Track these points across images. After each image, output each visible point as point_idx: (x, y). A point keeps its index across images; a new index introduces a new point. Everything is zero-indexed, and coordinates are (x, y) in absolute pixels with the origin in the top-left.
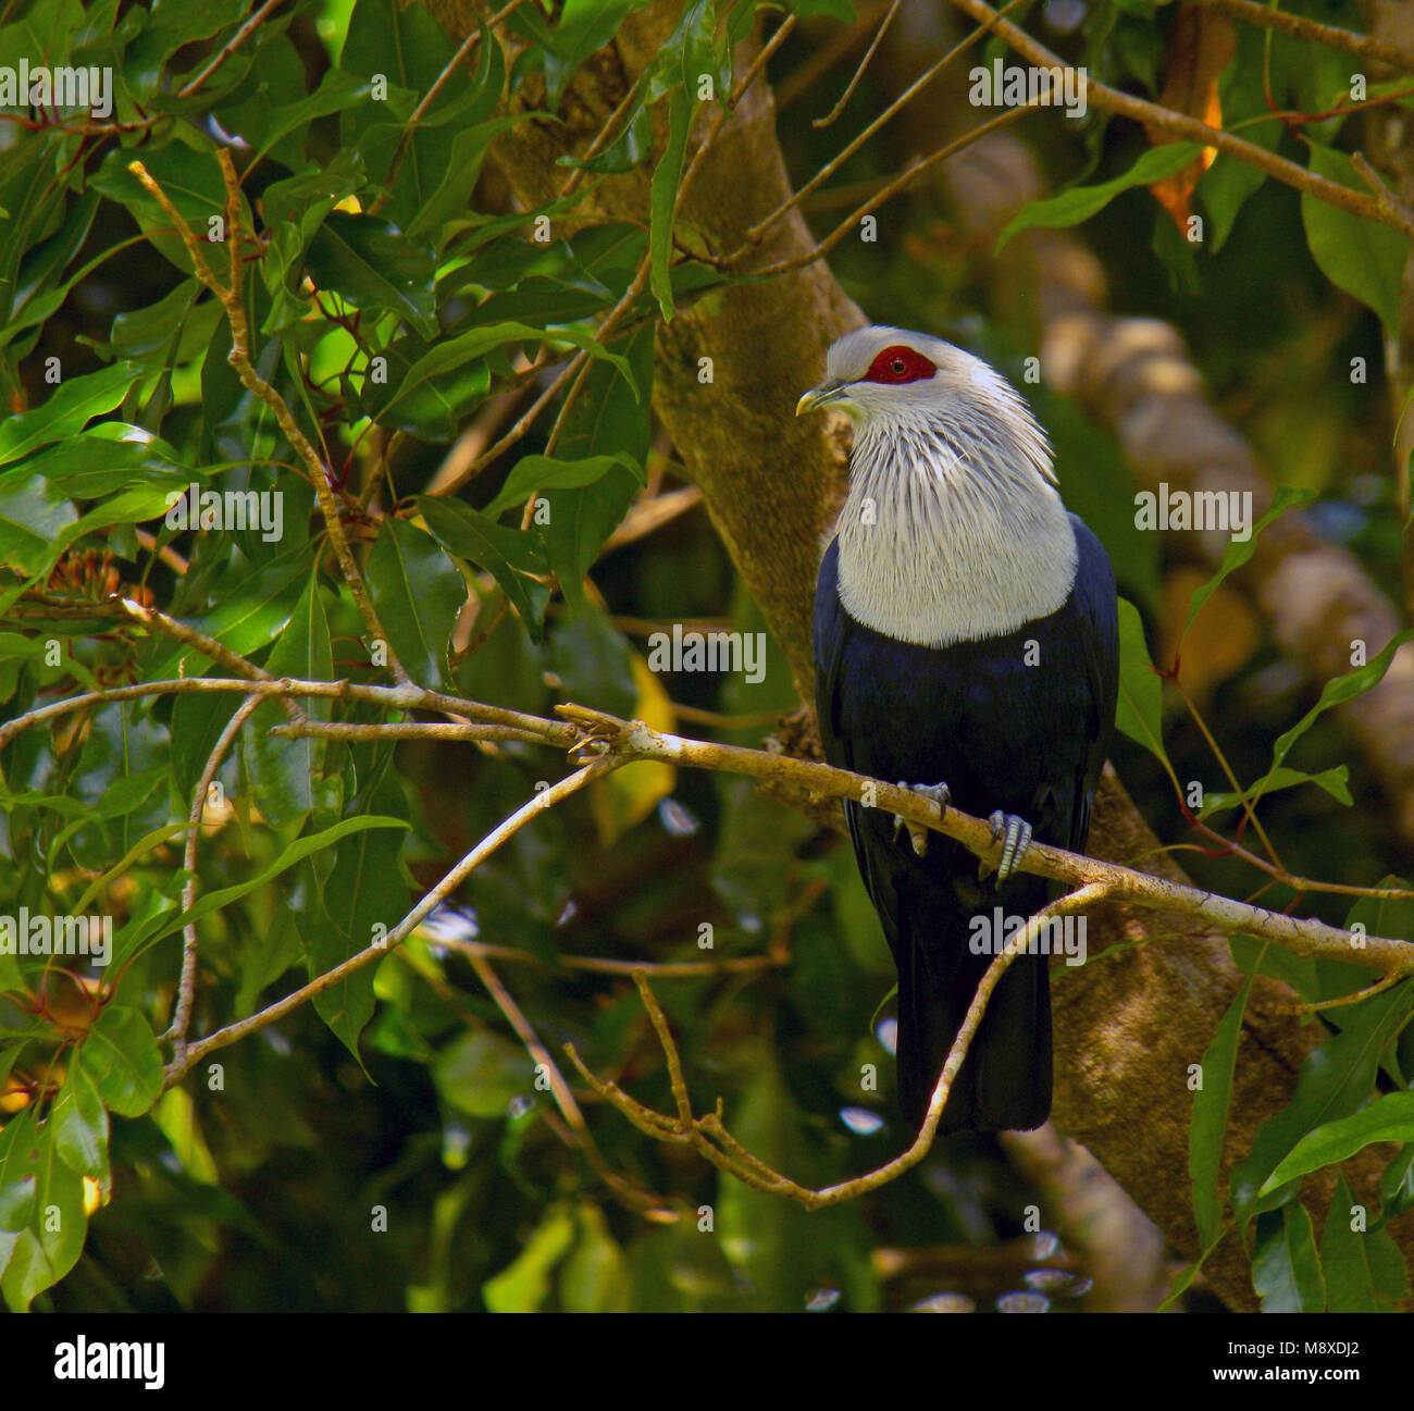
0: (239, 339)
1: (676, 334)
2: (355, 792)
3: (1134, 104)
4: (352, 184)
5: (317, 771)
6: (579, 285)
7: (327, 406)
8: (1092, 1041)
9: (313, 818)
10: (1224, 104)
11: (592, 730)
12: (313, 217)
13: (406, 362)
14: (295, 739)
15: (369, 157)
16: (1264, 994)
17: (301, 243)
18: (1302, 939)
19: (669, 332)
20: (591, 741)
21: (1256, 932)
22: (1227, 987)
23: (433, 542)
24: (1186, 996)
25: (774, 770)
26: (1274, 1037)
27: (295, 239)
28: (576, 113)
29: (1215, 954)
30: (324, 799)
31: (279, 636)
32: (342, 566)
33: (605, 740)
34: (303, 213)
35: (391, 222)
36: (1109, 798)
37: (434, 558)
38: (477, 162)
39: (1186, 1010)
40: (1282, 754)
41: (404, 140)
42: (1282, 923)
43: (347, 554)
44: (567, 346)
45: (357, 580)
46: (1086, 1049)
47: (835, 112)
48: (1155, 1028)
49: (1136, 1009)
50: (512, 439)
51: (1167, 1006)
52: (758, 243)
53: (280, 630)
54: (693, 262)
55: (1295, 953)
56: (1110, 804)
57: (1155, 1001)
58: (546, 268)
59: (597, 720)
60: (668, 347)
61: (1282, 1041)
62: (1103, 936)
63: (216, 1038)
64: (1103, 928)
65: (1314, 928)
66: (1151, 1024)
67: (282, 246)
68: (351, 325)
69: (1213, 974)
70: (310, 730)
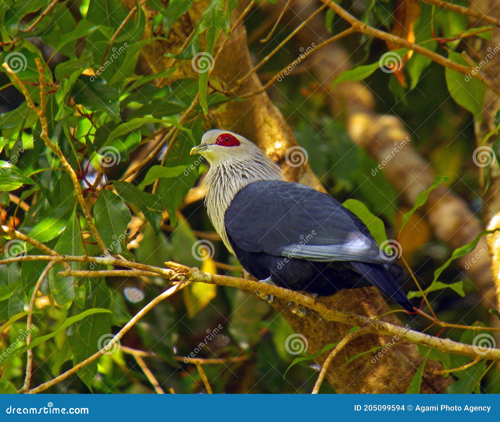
0: (44, 129)
1: (210, 118)
2: (90, 292)
3: (382, 34)
4: (88, 64)
5: (76, 284)
6: (174, 102)
7: (80, 147)
8: (365, 383)
9: (75, 302)
10: (416, 34)
11: (178, 271)
12: (74, 77)
13: (109, 130)
14: (67, 277)
15: (95, 54)
16: (429, 365)
17: (69, 86)
18: (443, 346)
19: (207, 118)
20: (178, 276)
21: (426, 343)
22: (415, 363)
23: (119, 199)
24: (400, 366)
25: (246, 285)
26: (433, 381)
27: (67, 85)
28: (172, 36)
29: (410, 350)
30: (78, 295)
31: (62, 233)
32: (84, 212)
33: (183, 275)
34: (71, 74)
35: (103, 78)
36: (371, 292)
37: (119, 204)
38: (136, 56)
39: (400, 371)
40: (437, 276)
41: (109, 47)
42: (436, 341)
43: (86, 208)
44: (169, 125)
45: (89, 218)
46: (362, 386)
47: (269, 37)
48: (388, 378)
49: (382, 371)
50: (149, 159)
51: (393, 370)
52: (241, 86)
53: (62, 231)
54: (217, 93)
55: (441, 351)
56: (371, 294)
57: (388, 368)
58: (161, 95)
59: (180, 268)
60: (207, 124)
61: (435, 383)
62: (369, 343)
63: (39, 388)
64: (369, 340)
65: (447, 342)
66: (387, 377)
67: (63, 87)
68: (90, 117)
69: (410, 358)
70: (72, 273)
